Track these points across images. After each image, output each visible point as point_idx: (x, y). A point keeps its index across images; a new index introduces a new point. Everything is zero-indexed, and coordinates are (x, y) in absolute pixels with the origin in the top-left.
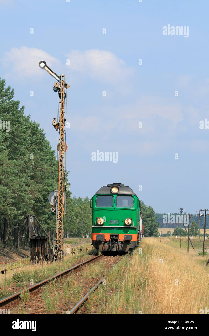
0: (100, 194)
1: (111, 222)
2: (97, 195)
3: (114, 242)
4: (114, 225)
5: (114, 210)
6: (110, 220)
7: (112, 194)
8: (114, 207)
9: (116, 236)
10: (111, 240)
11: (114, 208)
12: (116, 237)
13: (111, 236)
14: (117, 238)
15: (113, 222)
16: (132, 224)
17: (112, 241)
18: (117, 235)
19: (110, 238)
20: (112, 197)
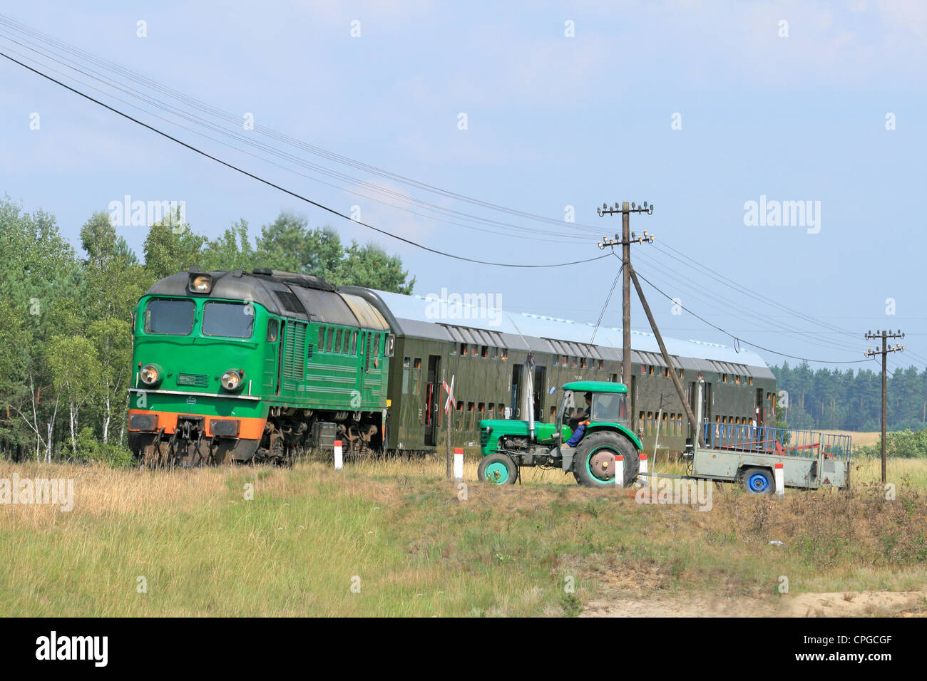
0: (157, 293)
1: (182, 378)
2: (148, 298)
3: (185, 437)
4: (191, 388)
5: (193, 344)
6: (181, 374)
7: (191, 296)
8: (193, 335)
9: (193, 422)
10: (178, 432)
11: (195, 339)
12: (194, 424)
13: (181, 421)
14: (196, 428)
15: (188, 379)
16: (245, 390)
17: (179, 435)
18: (197, 419)
19: (178, 427)
20: (191, 303)
